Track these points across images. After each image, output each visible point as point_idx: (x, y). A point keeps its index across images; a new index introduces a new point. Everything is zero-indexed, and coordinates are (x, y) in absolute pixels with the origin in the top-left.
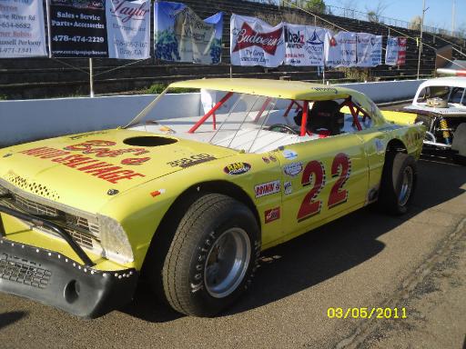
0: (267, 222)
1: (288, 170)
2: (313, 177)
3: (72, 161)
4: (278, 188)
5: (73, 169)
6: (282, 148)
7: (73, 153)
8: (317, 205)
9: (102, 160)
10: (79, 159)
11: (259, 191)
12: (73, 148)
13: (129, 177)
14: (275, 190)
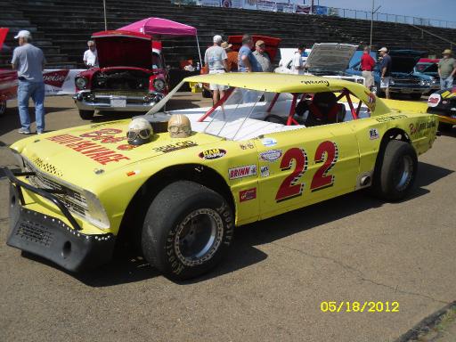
0: (241, 200)
1: (265, 156)
2: (293, 163)
3: (80, 146)
4: (254, 171)
5: (79, 153)
6: (262, 137)
7: (86, 139)
8: (298, 188)
9: (104, 145)
10: (88, 144)
11: (234, 174)
12: (86, 135)
13: (116, 160)
14: (250, 173)
